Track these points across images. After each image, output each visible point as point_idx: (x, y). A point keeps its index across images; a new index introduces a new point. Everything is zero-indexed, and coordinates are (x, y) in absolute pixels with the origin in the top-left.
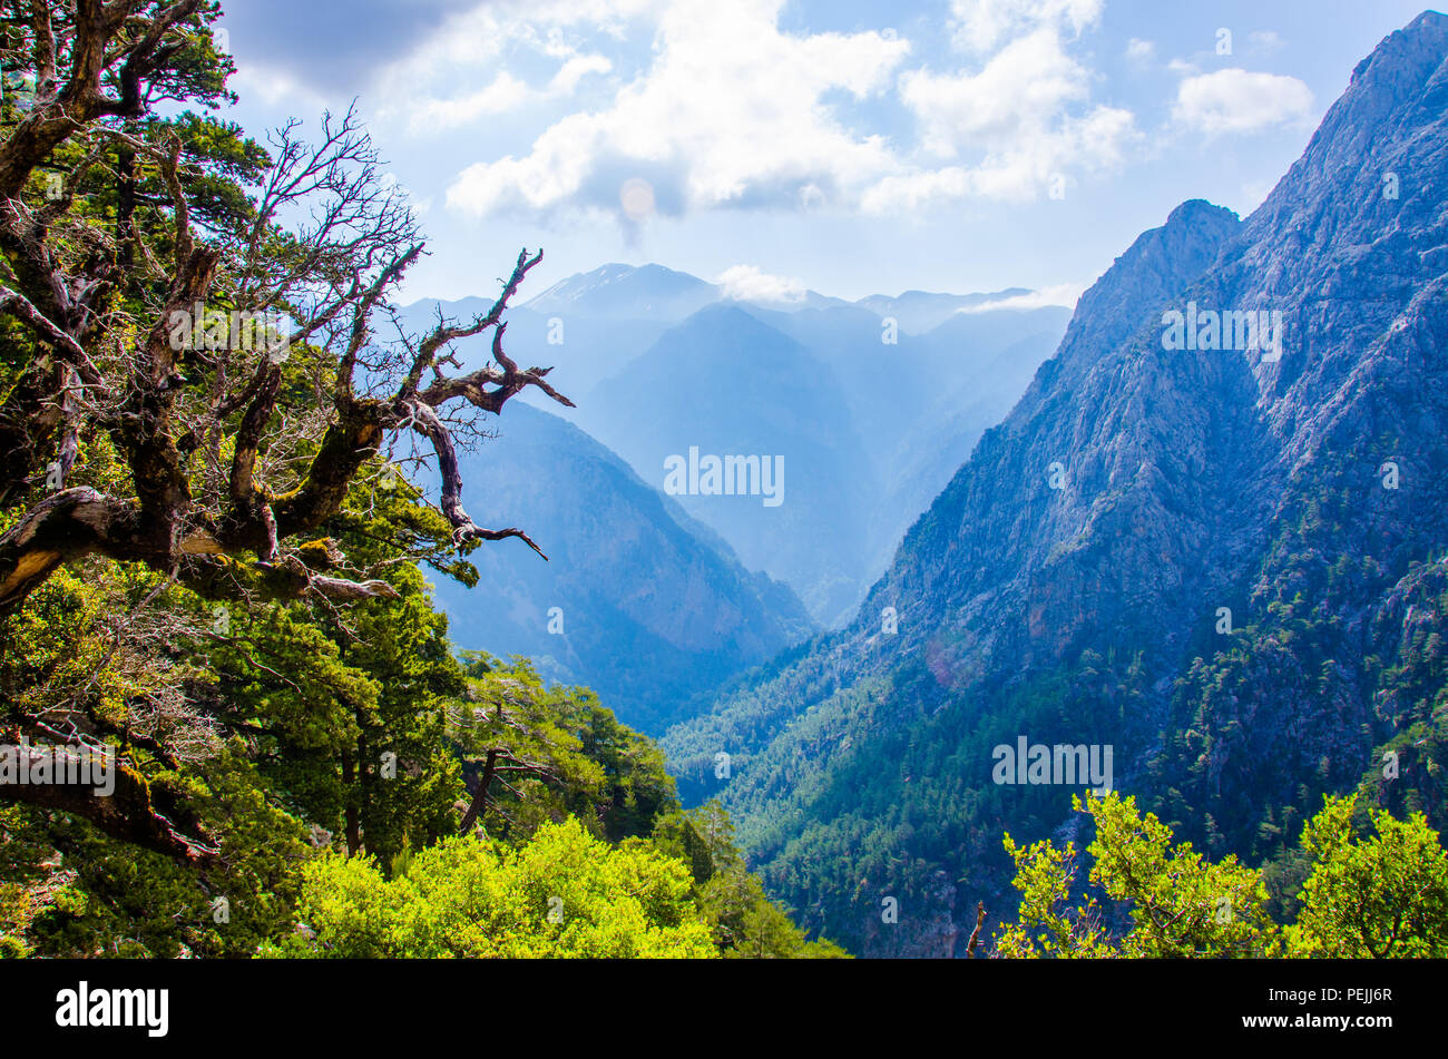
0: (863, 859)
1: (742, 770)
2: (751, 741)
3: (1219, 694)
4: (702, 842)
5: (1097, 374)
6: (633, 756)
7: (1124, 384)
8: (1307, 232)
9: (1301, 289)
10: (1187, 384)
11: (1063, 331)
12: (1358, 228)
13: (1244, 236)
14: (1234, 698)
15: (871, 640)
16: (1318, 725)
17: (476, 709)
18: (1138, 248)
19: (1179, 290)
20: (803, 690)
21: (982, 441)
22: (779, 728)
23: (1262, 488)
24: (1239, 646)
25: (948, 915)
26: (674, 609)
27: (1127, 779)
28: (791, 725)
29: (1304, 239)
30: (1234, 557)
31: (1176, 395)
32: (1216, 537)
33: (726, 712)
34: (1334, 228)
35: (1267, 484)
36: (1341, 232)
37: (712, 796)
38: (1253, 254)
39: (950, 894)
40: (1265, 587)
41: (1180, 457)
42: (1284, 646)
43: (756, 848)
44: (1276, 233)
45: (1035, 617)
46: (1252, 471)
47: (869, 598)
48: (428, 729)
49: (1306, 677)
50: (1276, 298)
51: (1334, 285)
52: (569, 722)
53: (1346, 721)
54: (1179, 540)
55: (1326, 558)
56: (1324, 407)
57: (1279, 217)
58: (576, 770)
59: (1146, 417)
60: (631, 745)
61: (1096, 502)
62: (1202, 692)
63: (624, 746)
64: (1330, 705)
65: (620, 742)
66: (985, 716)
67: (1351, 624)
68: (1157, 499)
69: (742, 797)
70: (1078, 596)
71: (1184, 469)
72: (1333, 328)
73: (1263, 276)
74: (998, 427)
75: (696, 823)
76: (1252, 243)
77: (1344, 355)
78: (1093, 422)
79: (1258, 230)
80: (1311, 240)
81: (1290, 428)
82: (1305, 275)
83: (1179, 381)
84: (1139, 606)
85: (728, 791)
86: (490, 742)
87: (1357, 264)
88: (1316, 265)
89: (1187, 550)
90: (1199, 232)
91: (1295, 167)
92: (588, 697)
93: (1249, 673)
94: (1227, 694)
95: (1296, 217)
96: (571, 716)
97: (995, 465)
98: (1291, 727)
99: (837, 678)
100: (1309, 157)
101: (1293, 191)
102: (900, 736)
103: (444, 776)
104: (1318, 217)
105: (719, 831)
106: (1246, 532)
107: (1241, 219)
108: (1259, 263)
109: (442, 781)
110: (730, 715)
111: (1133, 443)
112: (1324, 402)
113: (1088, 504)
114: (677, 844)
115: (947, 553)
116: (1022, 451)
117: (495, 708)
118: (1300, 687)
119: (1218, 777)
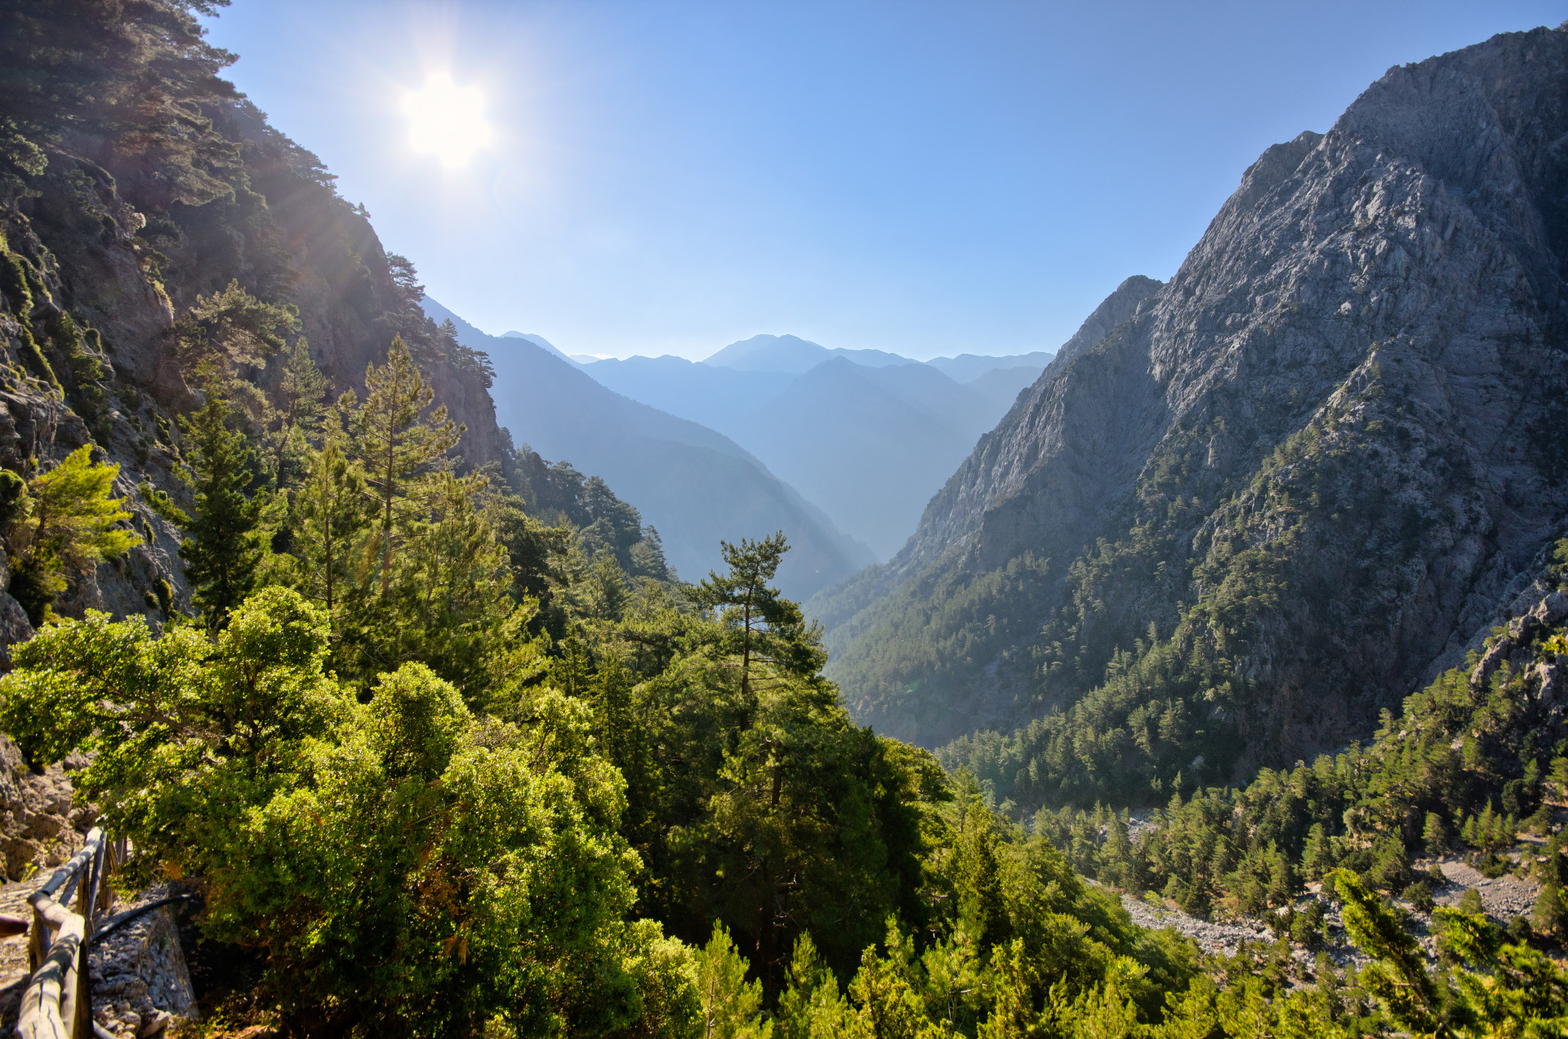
7: (1055, 394)
8: (1192, 288)
9: (1179, 326)
34: (1207, 284)
36: (1211, 286)
41: (1088, 440)
42: (1136, 554)
49: (1147, 573)
51: (1198, 322)
54: (1081, 492)
59: (1066, 414)
68: (1066, 464)
71: (1089, 447)
73: (1161, 321)
80: (1193, 293)
87: (1217, 306)
88: (1192, 309)
89: (1085, 498)
90: (1137, 298)
108: (1161, 312)
111: (1056, 430)
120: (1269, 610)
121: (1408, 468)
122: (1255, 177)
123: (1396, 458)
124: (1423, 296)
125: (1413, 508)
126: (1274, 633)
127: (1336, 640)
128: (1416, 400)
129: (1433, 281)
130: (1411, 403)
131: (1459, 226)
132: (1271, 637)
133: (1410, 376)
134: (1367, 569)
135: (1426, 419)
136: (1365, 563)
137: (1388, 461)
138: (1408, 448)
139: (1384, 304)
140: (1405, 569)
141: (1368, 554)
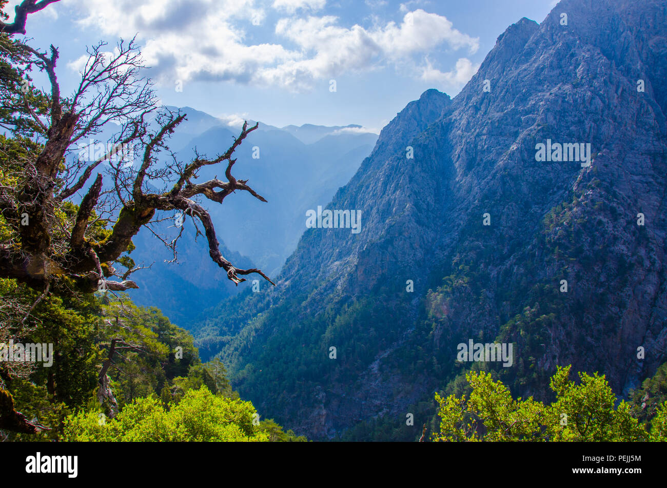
0: (284, 382)
1: (228, 343)
2: (232, 330)
3: (439, 305)
4: (211, 378)
5: (389, 164)
6: (178, 339)
7: (400, 169)
8: (478, 106)
9: (475, 130)
10: (427, 170)
11: (374, 144)
12: (498, 105)
13: (452, 106)
14: (445, 307)
15: (287, 283)
16: (479, 317)
17: (105, 320)
18: (408, 109)
19: (425, 128)
20: (256, 306)
21: (337, 193)
22: (245, 324)
23: (457, 216)
24: (447, 284)
25: (322, 405)
26: (196, 269)
27: (400, 343)
28: (250, 322)
29: (477, 109)
30: (446, 245)
31: (423, 174)
32: (438, 236)
33: (219, 317)
34: (489, 104)
35: (460, 214)
36: (491, 107)
37: (214, 356)
38: (456, 114)
39: (323, 397)
40: (458, 258)
41: (424, 202)
42: (466, 284)
43: (235, 379)
44: (465, 105)
45: (360, 272)
46: (454, 208)
47: (286, 264)
48: (90, 333)
49: (475, 297)
50: (465, 134)
51: (488, 129)
52: (148, 324)
53: (490, 315)
54: (423, 238)
55: (483, 246)
56: (484, 181)
57: (467, 99)
58: (155, 347)
59: (410, 184)
60: (177, 333)
61: (387, 221)
62: (431, 304)
63: (174, 334)
64: (484, 308)
65: (172, 332)
66: (338, 316)
67: (492, 274)
68: (414, 220)
69: (228, 356)
70: (379, 263)
71: (425, 207)
72: (488, 147)
73: (460, 124)
74: (345, 187)
75: (209, 370)
76: (456, 109)
77: (492, 159)
78: (386, 186)
79: (458, 103)
80: (480, 109)
81: (469, 190)
82: (477, 124)
83: (424, 169)
84: (406, 267)
85: (221, 353)
86: (113, 335)
87: (498, 120)
88: (481, 120)
89: (426, 242)
90: (433, 103)
91: (474, 77)
92: (156, 312)
93: (451, 295)
94: (442, 305)
95: (474, 99)
96: (148, 321)
97: (344, 203)
98: (468, 318)
99: (271, 300)
100: (479, 74)
101: (473, 88)
102: (300, 326)
103: (98, 355)
104: (483, 99)
105: (219, 372)
106: (451, 234)
107: (451, 99)
108: (458, 118)
109: (97, 357)
110: (222, 318)
111: (403, 195)
112: (483, 179)
113: (384, 222)
114: (200, 380)
115: (321, 243)
116: (355, 198)
117: (114, 319)
118: (472, 301)
119: (438, 341)
120: (554, 323)
121: (617, 231)
122: (505, 42)
123: (611, 225)
124: (611, 127)
125: (622, 255)
126: (558, 338)
127: (589, 339)
128: (617, 190)
129: (614, 118)
130: (615, 192)
131: (624, 88)
132: (557, 341)
133: (613, 175)
134: (602, 294)
135: (622, 201)
136: (601, 290)
137: (607, 227)
138: (615, 220)
139: (592, 130)
140: (622, 294)
141: (601, 285)
